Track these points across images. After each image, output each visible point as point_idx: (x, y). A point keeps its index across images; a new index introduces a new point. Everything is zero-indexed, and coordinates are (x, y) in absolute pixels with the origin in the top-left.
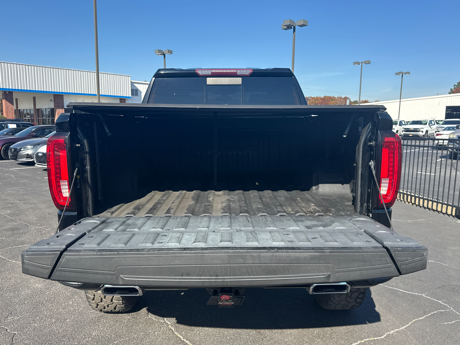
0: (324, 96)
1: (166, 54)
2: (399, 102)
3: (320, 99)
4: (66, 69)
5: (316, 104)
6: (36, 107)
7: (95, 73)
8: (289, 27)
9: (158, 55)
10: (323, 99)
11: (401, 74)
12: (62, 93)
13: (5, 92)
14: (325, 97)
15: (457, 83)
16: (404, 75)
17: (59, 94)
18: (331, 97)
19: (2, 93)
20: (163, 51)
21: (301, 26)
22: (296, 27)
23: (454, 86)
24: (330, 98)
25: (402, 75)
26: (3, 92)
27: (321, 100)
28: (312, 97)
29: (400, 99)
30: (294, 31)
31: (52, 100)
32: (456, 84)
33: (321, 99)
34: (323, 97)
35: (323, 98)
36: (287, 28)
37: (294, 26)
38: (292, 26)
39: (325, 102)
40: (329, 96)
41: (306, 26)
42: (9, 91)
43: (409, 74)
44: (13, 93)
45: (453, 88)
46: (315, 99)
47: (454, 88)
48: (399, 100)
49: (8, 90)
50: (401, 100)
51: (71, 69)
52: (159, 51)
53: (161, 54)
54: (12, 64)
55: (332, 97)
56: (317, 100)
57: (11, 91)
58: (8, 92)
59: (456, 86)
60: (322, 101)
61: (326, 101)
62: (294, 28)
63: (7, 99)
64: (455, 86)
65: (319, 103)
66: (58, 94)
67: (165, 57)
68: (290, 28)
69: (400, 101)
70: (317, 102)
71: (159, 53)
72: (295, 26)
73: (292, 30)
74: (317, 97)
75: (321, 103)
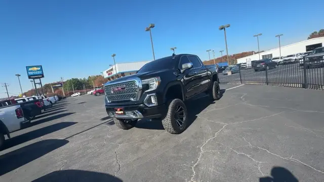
1: (174, 49)
11: (279, 36)
23: (310, 35)
30: (225, 29)
36: (221, 29)
41: (230, 26)
43: (283, 35)
50: (280, 48)
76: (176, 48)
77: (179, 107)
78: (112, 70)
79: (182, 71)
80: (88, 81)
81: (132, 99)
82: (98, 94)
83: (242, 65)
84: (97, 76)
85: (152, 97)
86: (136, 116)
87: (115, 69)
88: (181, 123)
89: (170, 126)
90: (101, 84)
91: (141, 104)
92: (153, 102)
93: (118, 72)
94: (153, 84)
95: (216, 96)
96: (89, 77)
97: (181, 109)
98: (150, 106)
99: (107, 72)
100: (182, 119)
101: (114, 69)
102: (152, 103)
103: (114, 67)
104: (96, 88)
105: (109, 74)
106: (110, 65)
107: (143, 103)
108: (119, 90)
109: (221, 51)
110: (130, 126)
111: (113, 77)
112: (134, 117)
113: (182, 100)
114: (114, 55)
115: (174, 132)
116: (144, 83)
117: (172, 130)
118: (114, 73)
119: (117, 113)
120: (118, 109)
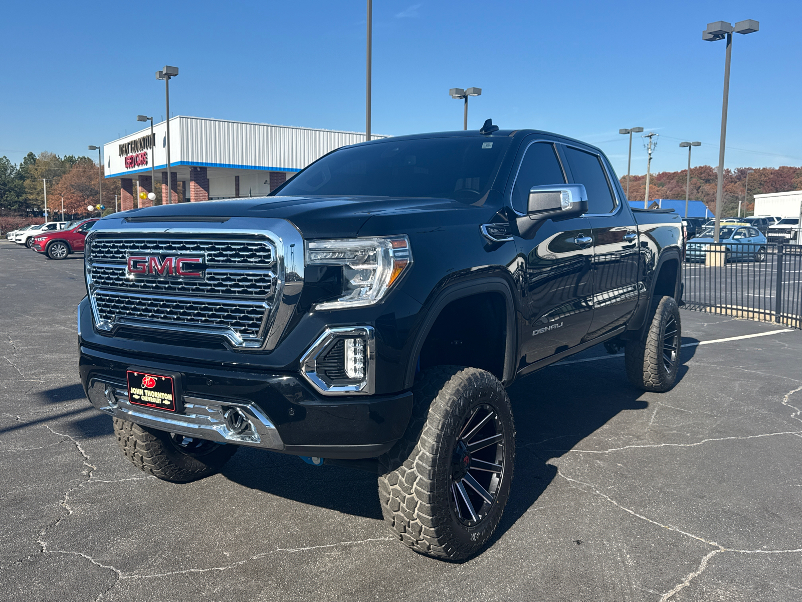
0: (780, 167)
1: (469, 96)
3: (771, 174)
4: (291, 127)
5: (762, 183)
6: (240, 193)
7: (365, 136)
8: (717, 36)
9: (454, 97)
10: (778, 173)
12: (284, 169)
13: (195, 168)
14: (782, 169)
17: (280, 171)
18: (796, 168)
19: (190, 170)
20: (463, 90)
21: (744, 32)
22: (734, 35)
24: (794, 172)
26: (193, 169)
27: (772, 176)
28: (754, 168)
30: (729, 42)
31: (266, 181)
33: (773, 172)
34: (777, 168)
35: (779, 170)
36: (714, 37)
37: (728, 33)
38: (726, 32)
39: (782, 179)
40: (792, 166)
41: (755, 31)
42: (202, 166)
44: (208, 169)
46: (759, 174)
49: (200, 165)
51: (301, 128)
52: (458, 91)
53: (459, 95)
54: (208, 121)
55: (799, 168)
56: (764, 175)
57: (204, 166)
58: (200, 168)
60: (776, 177)
61: (785, 177)
62: (730, 37)
63: (197, 181)
65: (768, 181)
66: (278, 171)
67: (466, 101)
68: (719, 37)
70: (763, 178)
71: (456, 94)
72: (730, 33)
73: (726, 40)
74: (764, 169)
75: (773, 181)
76: (478, 92)
77: (482, 414)
78: (149, 141)
79: (522, 222)
80: (21, 177)
81: (236, 338)
82: (61, 251)
83: (776, 226)
84: (70, 160)
85: (349, 344)
86: (245, 430)
87: (167, 142)
88: (477, 503)
89: (421, 516)
90: (81, 203)
91: (282, 372)
92: (351, 374)
93: (176, 158)
94: (366, 275)
95: (660, 372)
96: (31, 155)
97: (490, 429)
98: (334, 390)
99: (123, 150)
100: (485, 480)
101: (159, 140)
102: (345, 380)
103: (160, 131)
104: (57, 217)
105: (130, 162)
106: (143, 119)
107: (293, 370)
108: (169, 270)
109: (688, 145)
110: (197, 464)
111: (146, 181)
112: (231, 436)
113: (499, 376)
114: (170, 73)
115: (436, 549)
116: (318, 259)
117: (427, 537)
118: (157, 158)
119: (138, 397)
120: (145, 376)
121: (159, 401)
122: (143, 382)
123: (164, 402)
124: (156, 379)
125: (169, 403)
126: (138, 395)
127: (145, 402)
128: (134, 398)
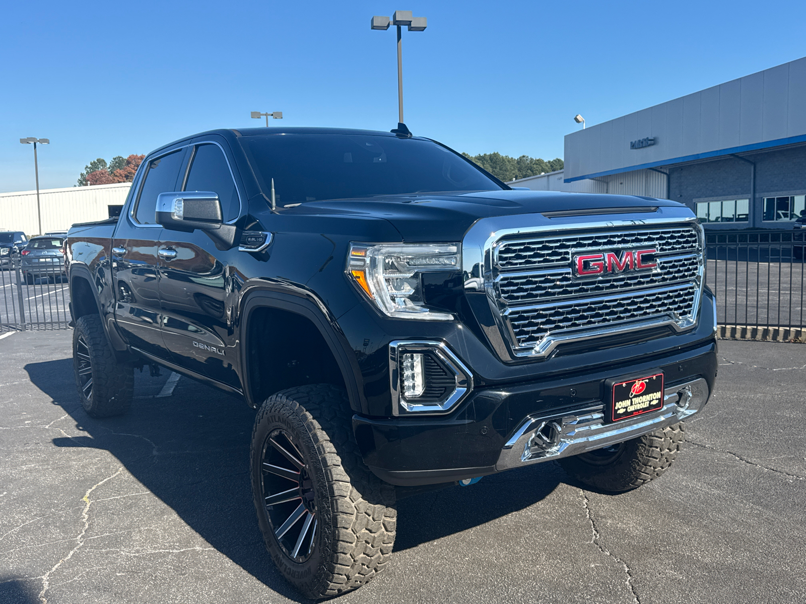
2: (36, 195)
11: (32, 143)
15: (90, 163)
16: (38, 144)
23: (86, 168)
25: (35, 144)
29: (38, 190)
32: (90, 166)
43: (49, 143)
45: (85, 173)
47: (87, 173)
48: (36, 192)
50: (40, 191)
59: (89, 168)
64: (88, 170)
69: (38, 194)
119: (624, 410)
120: (635, 382)
121: (646, 405)
122: (632, 390)
123: (652, 403)
124: (647, 381)
125: (657, 401)
126: (624, 408)
127: (632, 412)
128: (619, 413)
